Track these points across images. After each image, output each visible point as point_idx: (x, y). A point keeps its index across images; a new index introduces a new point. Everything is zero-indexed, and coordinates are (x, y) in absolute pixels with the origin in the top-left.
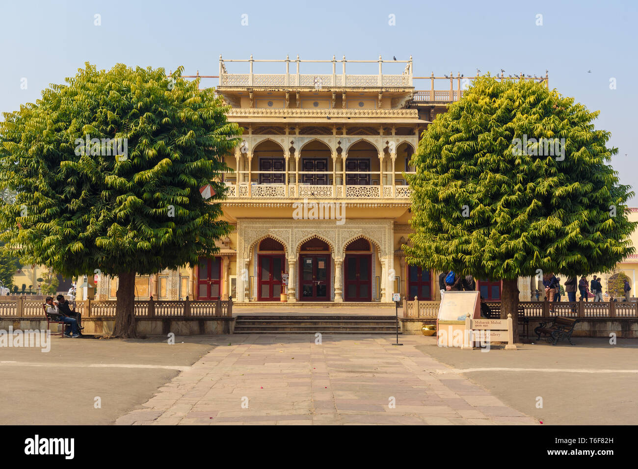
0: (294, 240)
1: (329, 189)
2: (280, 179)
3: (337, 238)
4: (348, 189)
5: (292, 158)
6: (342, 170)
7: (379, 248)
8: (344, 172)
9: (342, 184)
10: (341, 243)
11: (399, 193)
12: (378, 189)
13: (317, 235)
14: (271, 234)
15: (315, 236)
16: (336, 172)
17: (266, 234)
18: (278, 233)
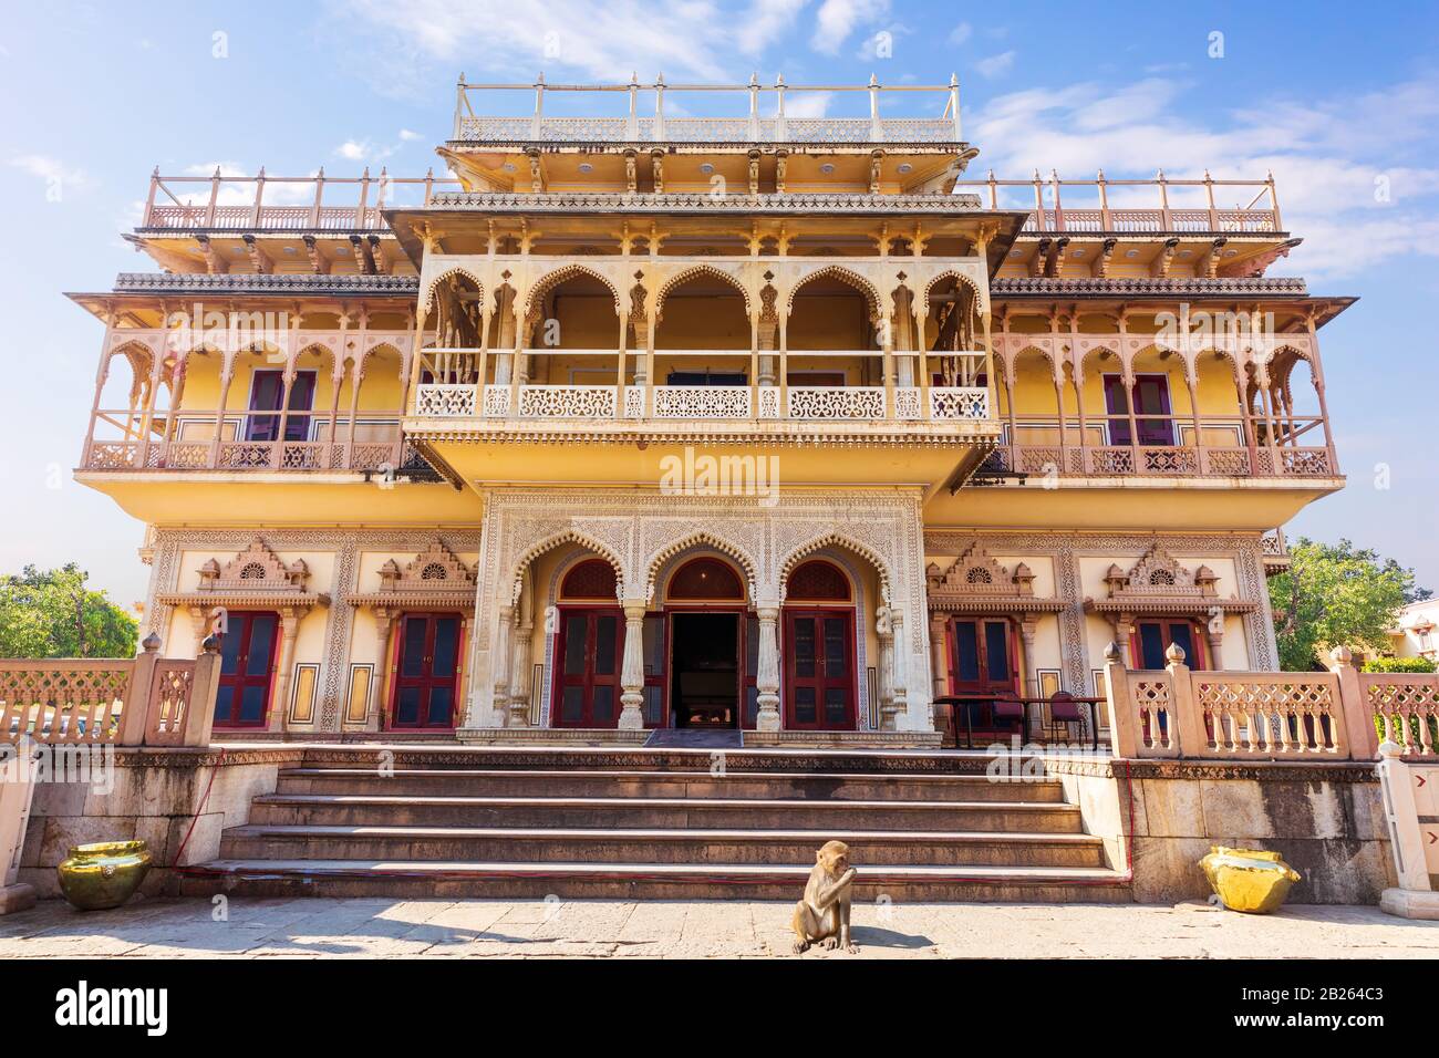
0: (642, 546)
1: (739, 396)
2: (601, 372)
3: (762, 542)
4: (795, 396)
5: (638, 312)
6: (777, 346)
7: (884, 571)
8: (784, 353)
9: (776, 383)
10: (773, 556)
11: (942, 406)
12: (879, 396)
13: (708, 532)
14: (576, 531)
15: (702, 536)
16: (758, 353)
17: (566, 531)
18: (599, 530)
